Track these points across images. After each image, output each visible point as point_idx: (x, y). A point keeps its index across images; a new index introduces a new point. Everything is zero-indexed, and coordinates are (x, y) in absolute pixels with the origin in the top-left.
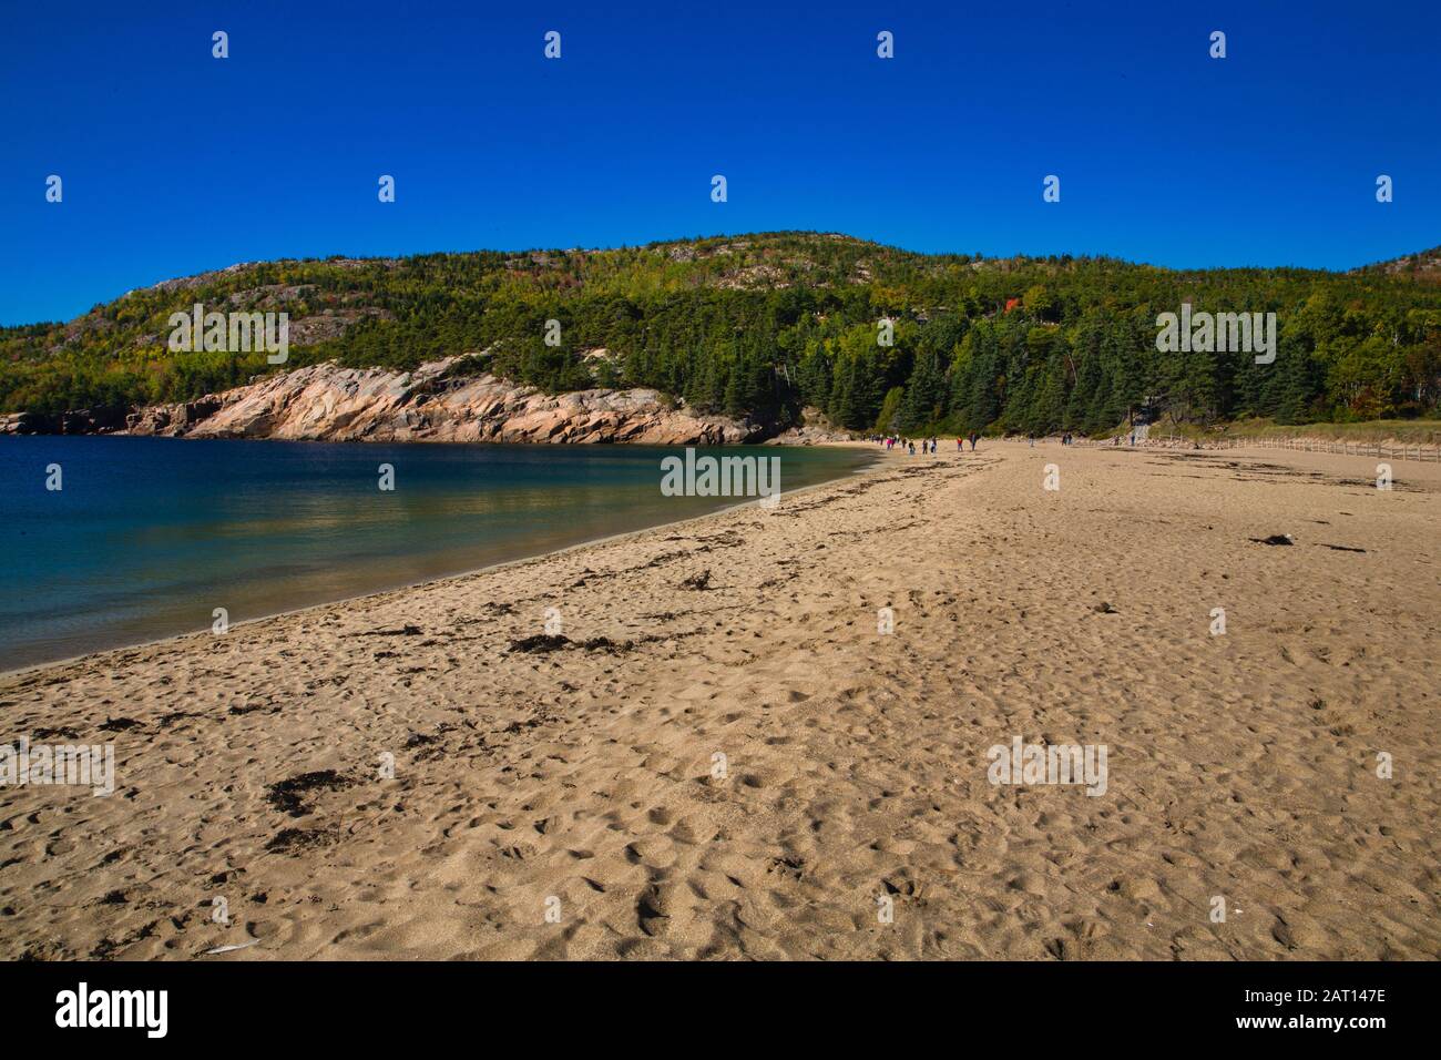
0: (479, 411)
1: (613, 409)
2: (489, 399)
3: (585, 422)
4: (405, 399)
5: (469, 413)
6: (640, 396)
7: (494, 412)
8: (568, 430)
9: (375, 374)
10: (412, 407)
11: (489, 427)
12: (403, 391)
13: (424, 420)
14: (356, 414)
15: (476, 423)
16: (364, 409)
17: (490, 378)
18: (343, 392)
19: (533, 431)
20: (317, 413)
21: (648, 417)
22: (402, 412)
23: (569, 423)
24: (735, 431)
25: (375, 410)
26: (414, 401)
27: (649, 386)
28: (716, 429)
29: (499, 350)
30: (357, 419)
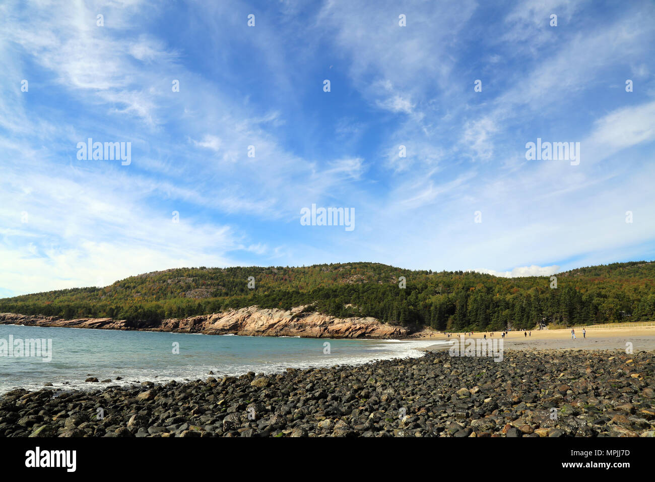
0: (319, 323)
1: (363, 323)
2: (321, 320)
3: (355, 328)
4: (292, 320)
5: (315, 324)
6: (370, 320)
7: (323, 324)
8: (350, 330)
9: (277, 311)
10: (295, 322)
11: (322, 328)
12: (291, 317)
13: (300, 326)
14: (275, 324)
15: (318, 327)
16: (278, 322)
17: (317, 313)
18: (268, 317)
19: (339, 330)
20: (261, 323)
21: (375, 327)
22: (292, 323)
23: (350, 328)
24: (404, 331)
25: (283, 322)
26: (295, 320)
27: (371, 316)
28: (398, 330)
29: (317, 304)
30: (276, 326)
